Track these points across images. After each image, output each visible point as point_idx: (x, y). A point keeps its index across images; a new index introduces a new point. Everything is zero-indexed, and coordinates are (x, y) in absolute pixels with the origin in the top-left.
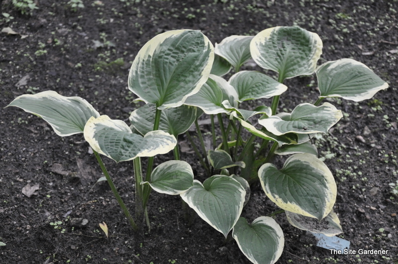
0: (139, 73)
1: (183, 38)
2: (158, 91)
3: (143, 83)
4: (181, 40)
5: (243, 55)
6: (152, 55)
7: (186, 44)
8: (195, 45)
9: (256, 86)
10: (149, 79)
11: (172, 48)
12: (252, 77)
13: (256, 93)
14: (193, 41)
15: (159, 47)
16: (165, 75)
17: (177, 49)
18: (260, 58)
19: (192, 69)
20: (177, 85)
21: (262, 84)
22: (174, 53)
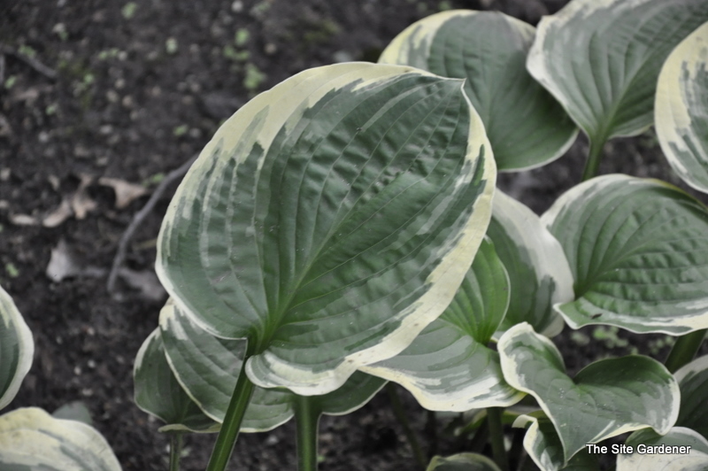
0: (205, 208)
1: (392, 103)
2: (262, 289)
3: (215, 250)
4: (385, 109)
5: (629, 93)
6: (266, 145)
7: (399, 132)
8: (432, 143)
9: (646, 264)
10: (241, 239)
11: (344, 135)
12: (638, 217)
13: (637, 295)
14: (428, 123)
15: (298, 118)
16: (299, 241)
17: (364, 141)
18: (686, 139)
19: (398, 245)
20: (334, 294)
21: (669, 258)
22: (349, 156)
